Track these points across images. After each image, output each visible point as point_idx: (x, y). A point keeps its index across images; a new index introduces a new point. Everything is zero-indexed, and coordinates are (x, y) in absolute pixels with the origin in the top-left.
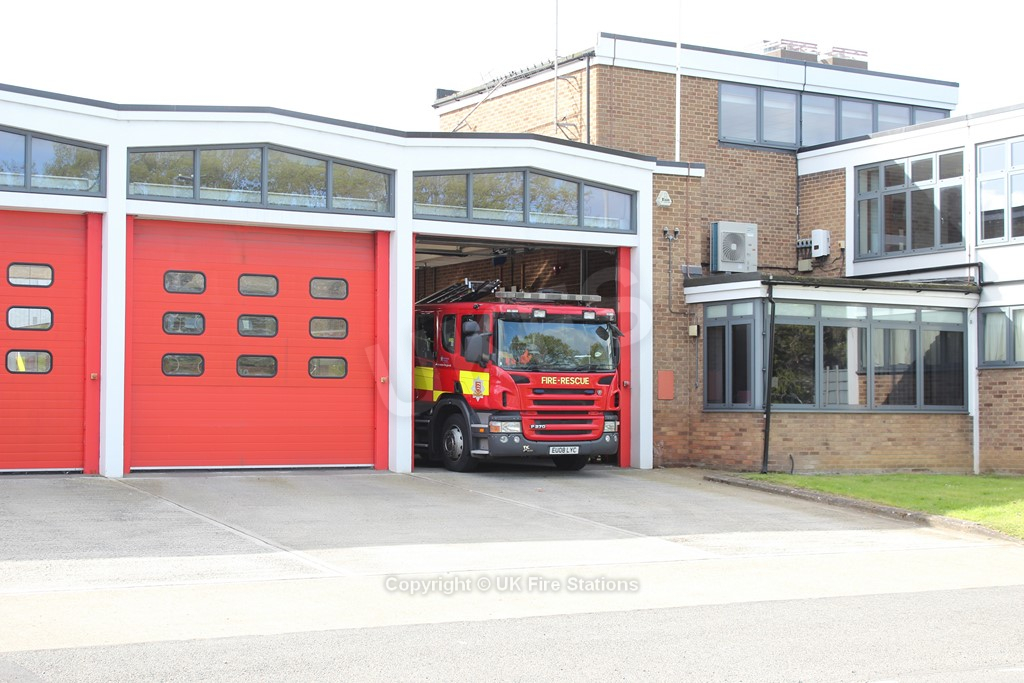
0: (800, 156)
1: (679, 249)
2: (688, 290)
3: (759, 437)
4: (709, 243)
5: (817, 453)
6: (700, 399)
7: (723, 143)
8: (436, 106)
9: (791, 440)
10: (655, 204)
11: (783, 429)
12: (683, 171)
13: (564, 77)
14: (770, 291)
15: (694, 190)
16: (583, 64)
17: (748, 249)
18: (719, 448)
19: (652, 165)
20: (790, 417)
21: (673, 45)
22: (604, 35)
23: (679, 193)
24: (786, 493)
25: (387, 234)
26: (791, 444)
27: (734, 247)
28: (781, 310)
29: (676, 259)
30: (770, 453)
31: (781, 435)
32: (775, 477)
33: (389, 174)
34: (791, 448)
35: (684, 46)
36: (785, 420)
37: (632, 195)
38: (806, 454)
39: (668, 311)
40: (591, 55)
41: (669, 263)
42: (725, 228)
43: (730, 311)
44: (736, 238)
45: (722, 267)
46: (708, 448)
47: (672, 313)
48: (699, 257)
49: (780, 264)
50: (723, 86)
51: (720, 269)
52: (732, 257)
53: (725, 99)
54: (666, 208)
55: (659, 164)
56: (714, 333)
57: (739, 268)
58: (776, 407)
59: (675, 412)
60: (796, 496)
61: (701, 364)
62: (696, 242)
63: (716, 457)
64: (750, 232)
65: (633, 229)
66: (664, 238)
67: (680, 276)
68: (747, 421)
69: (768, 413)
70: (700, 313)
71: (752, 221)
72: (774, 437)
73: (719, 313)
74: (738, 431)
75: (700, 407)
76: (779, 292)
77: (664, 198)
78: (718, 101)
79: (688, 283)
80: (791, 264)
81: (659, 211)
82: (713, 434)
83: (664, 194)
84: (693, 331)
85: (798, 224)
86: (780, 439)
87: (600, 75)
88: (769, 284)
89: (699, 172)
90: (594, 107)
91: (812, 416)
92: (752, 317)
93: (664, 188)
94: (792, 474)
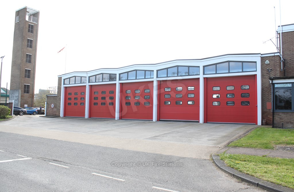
5: (293, 123)
9: (283, 119)
11: (280, 116)
14: (272, 82)
15: (277, 59)
19: (260, 55)
20: (282, 113)
23: (272, 60)
25: (199, 78)
26: (283, 120)
28: (276, 86)
30: (275, 122)
31: (279, 118)
33: (199, 67)
34: (283, 121)
37: (256, 63)
38: (289, 123)
39: (269, 88)
41: (270, 77)
54: (268, 64)
58: (274, 111)
62: (278, 71)
65: (256, 70)
66: (267, 71)
77: (267, 62)
81: (266, 65)
86: (279, 119)
89: (278, 54)
91: (290, 113)
93: (267, 60)
94: (283, 128)
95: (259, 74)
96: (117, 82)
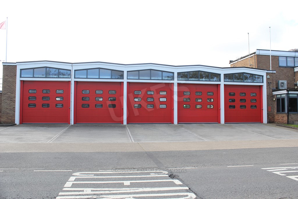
0: (295, 68)
1: (271, 85)
2: (273, 92)
3: (286, 118)
4: (277, 84)
6: (276, 111)
7: (280, 67)
8: (230, 63)
9: (293, 118)
10: (267, 78)
12: (272, 72)
13: (251, 57)
14: (288, 92)
15: (274, 75)
16: (254, 55)
17: (285, 85)
18: (279, 120)
19: (266, 71)
21: (270, 50)
22: (257, 50)
23: (271, 76)
24: (291, 128)
25: (220, 84)
27: (282, 85)
28: (290, 95)
29: (271, 87)
30: (289, 121)
32: (290, 125)
33: (220, 75)
34: (293, 120)
35: (271, 50)
36: (292, 115)
37: (263, 76)
38: (296, 121)
40: (255, 53)
41: (270, 88)
42: (280, 81)
43: (281, 96)
44: (283, 83)
45: (280, 88)
46: (277, 120)
47: (270, 97)
48: (275, 86)
49: (291, 87)
50: (280, 57)
51: (280, 89)
52: (282, 86)
53: (280, 59)
54: (269, 78)
55: (267, 71)
56: (278, 100)
57: (283, 88)
58: (290, 113)
59: (271, 113)
60: (293, 128)
61: (276, 105)
62: (275, 84)
63: (279, 121)
64: (285, 82)
65: (263, 82)
66: (268, 84)
67: (272, 90)
68: (284, 115)
69: (288, 114)
70: (275, 96)
71: (286, 80)
72: (290, 118)
73: (279, 96)
74: (283, 117)
75: (276, 113)
76: (290, 92)
77: (268, 77)
78: (279, 59)
79: (273, 91)
80: (294, 87)
81: (267, 79)
82: (278, 117)
83: (268, 76)
84: (274, 99)
85: (294, 80)
87: (257, 56)
88: (288, 91)
89: (275, 72)
90: (256, 62)
91: (297, 114)
92: (285, 97)
93: (268, 75)
94: (293, 124)
95: (265, 85)
96: (125, 81)
